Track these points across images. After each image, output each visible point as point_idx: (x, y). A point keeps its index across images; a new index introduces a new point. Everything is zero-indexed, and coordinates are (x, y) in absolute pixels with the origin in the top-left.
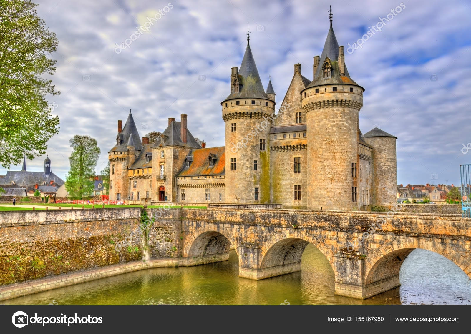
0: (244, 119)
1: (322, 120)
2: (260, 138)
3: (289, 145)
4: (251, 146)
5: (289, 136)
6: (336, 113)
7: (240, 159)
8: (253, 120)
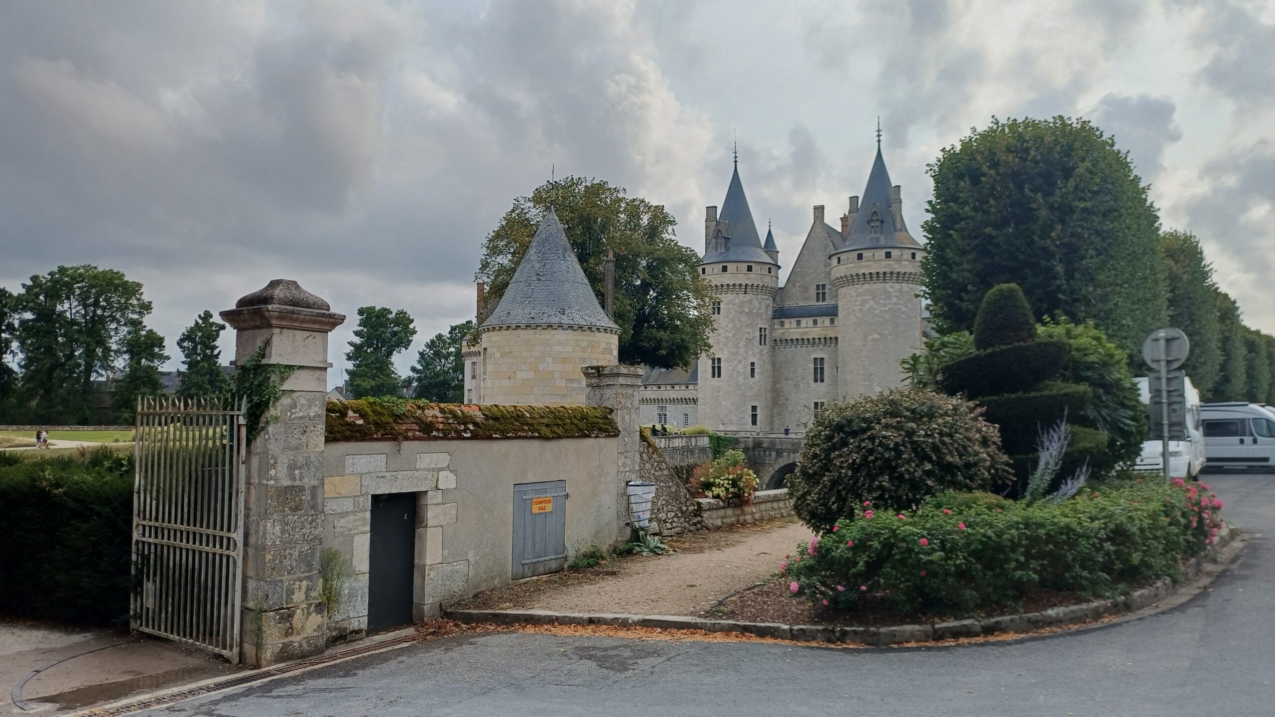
0: (735, 295)
1: (867, 302)
2: (760, 326)
3: (805, 338)
4: (746, 339)
5: (806, 322)
6: (889, 292)
7: (727, 361)
8: (748, 297)
